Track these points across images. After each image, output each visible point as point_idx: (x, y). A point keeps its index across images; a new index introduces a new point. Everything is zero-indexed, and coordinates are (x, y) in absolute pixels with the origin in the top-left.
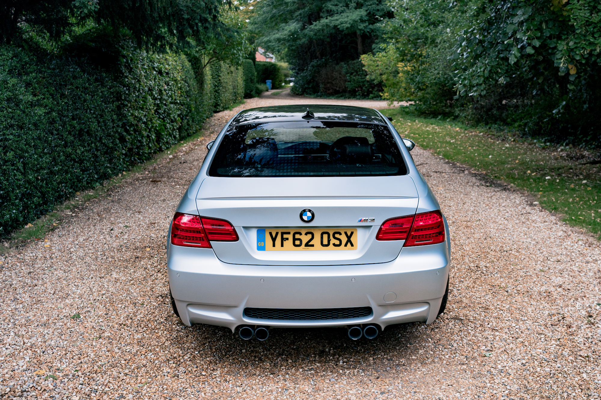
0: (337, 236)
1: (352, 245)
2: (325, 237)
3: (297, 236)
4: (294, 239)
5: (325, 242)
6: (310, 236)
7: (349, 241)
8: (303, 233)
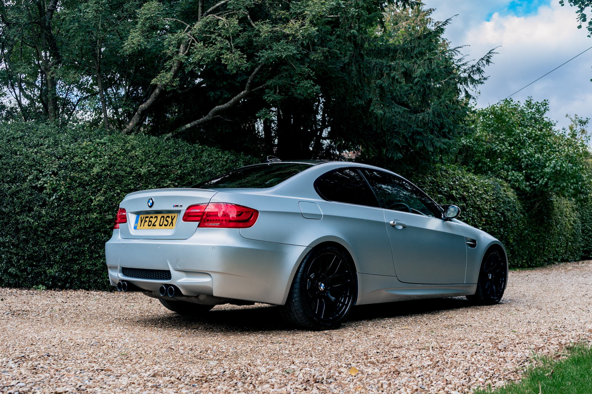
0: (168, 219)
1: (172, 226)
2: (162, 218)
3: (151, 219)
4: (150, 221)
5: (161, 224)
6: (156, 218)
7: (172, 222)
8: (154, 217)
